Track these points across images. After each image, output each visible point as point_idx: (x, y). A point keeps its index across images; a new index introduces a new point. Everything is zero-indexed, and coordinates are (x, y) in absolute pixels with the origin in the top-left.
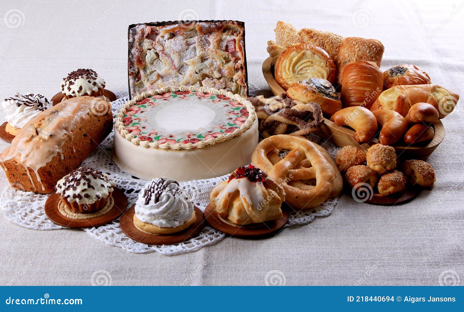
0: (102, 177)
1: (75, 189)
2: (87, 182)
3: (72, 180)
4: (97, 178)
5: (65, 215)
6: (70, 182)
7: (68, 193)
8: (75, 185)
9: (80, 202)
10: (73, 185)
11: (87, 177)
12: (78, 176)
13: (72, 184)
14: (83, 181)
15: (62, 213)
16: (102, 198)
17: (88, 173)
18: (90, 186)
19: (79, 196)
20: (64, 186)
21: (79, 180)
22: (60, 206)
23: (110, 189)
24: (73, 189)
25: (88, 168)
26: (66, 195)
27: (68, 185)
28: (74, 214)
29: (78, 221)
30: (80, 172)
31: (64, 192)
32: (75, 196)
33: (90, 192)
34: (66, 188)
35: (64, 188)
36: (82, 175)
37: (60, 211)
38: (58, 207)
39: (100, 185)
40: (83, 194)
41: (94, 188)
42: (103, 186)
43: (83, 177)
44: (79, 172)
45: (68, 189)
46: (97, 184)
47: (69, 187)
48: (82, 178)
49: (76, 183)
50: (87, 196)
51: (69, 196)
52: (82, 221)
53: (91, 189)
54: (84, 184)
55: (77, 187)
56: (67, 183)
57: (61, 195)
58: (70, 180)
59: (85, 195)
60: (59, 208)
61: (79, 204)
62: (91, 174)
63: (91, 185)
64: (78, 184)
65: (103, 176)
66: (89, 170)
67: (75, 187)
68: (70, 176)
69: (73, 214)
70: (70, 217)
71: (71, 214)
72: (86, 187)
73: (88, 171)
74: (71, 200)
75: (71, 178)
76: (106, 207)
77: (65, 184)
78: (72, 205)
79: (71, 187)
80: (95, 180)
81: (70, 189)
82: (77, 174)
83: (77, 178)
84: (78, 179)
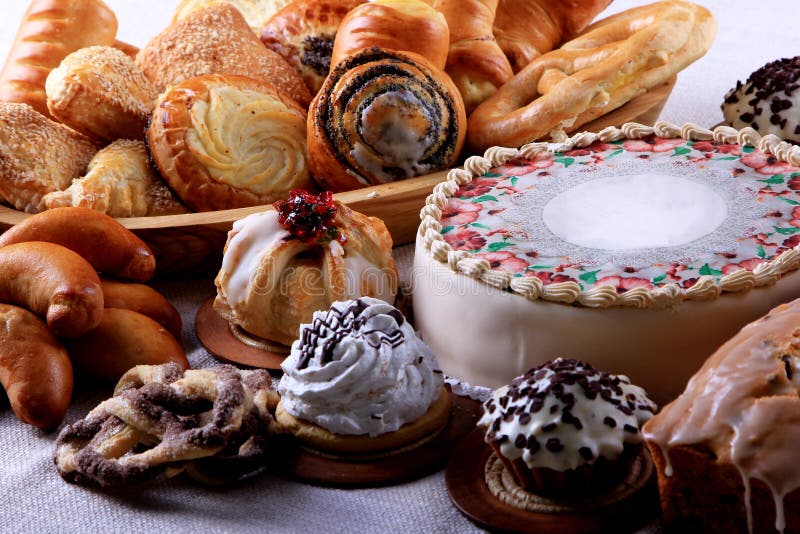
0: (614, 396)
1: (525, 420)
2: (562, 406)
3: (525, 392)
4: (599, 396)
5: (496, 494)
6: (517, 396)
8: (527, 410)
9: (532, 460)
10: (524, 407)
11: (568, 389)
12: (543, 384)
13: (521, 403)
14: (550, 401)
16: (601, 458)
17: (571, 379)
18: (569, 419)
19: (532, 443)
20: (501, 408)
21: (543, 395)
23: (629, 434)
24: (520, 419)
25: (580, 365)
26: (499, 435)
27: (510, 404)
28: (521, 495)
29: (525, 515)
30: (553, 372)
31: (497, 425)
32: (521, 441)
33: (567, 435)
34: (503, 413)
35: (498, 412)
36: (552, 383)
37: (487, 477)
39: (601, 417)
40: (543, 440)
41: (579, 427)
42: (610, 422)
43: (555, 388)
44: (550, 373)
45: (507, 417)
46: (593, 416)
47: (512, 411)
48: (551, 392)
49: (532, 402)
50: (555, 447)
51: (505, 438)
52: (536, 518)
53: (570, 427)
54: (553, 410)
55: (533, 416)
56: (511, 398)
57: (488, 432)
58: (520, 392)
59: (550, 441)
61: (530, 466)
62: (579, 383)
63: (571, 416)
64: (536, 408)
65: (620, 393)
66: (579, 369)
67: (527, 415)
68: (524, 379)
69: (518, 494)
70: (508, 499)
71: (514, 491)
72: (556, 420)
73: (574, 372)
74: (509, 451)
75: (524, 385)
77: (504, 402)
78: (514, 467)
79: (517, 414)
80: (589, 403)
81: (512, 419)
82: (541, 376)
83: (537, 389)
84: (539, 391)
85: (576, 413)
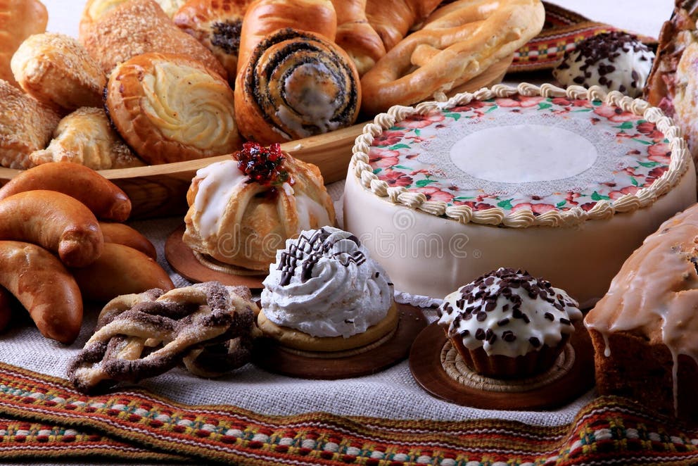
0: (549, 296)
1: (482, 317)
2: (512, 305)
3: (479, 296)
4: (538, 296)
5: (455, 378)
6: (472, 300)
7: (465, 325)
8: (483, 309)
9: (491, 349)
10: (480, 308)
11: (515, 292)
12: (494, 288)
13: (476, 304)
14: (502, 301)
15: (450, 371)
16: (545, 345)
17: (517, 284)
18: (518, 314)
19: (491, 336)
20: (459, 309)
21: (495, 297)
22: (445, 355)
23: (564, 325)
24: (478, 317)
25: (519, 272)
26: (460, 330)
27: (467, 305)
28: (477, 378)
29: (484, 394)
30: (500, 279)
31: (457, 323)
32: (480, 335)
33: (517, 328)
34: (461, 313)
35: (456, 312)
36: (502, 287)
37: (444, 366)
38: (442, 357)
39: (543, 313)
40: (500, 333)
41: (527, 321)
42: (549, 317)
43: (504, 291)
44: (497, 279)
45: (465, 316)
46: (537, 312)
47: (469, 310)
48: (502, 294)
49: (486, 303)
50: (509, 338)
51: (466, 333)
52: (493, 395)
53: (520, 321)
54: (505, 308)
55: (489, 314)
56: (466, 301)
57: (450, 329)
58: (474, 295)
59: (505, 333)
60: (442, 361)
61: (488, 354)
62: (523, 287)
63: (520, 312)
64: (491, 307)
65: (552, 294)
66: (520, 276)
67: (483, 313)
68: (475, 286)
69: (474, 378)
70: (467, 382)
71: (469, 376)
72: (509, 316)
73: (517, 278)
74: (471, 344)
75: (476, 291)
76: (555, 369)
77: (460, 304)
78: (472, 356)
79: (474, 313)
80: (532, 302)
81: (471, 317)
82: (490, 282)
83: (490, 292)
84: (491, 294)
85: (523, 310)
